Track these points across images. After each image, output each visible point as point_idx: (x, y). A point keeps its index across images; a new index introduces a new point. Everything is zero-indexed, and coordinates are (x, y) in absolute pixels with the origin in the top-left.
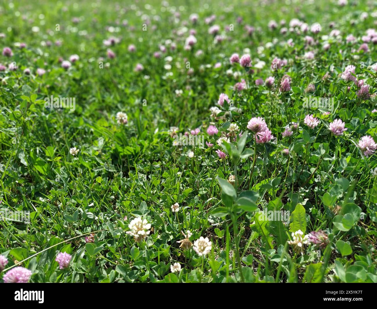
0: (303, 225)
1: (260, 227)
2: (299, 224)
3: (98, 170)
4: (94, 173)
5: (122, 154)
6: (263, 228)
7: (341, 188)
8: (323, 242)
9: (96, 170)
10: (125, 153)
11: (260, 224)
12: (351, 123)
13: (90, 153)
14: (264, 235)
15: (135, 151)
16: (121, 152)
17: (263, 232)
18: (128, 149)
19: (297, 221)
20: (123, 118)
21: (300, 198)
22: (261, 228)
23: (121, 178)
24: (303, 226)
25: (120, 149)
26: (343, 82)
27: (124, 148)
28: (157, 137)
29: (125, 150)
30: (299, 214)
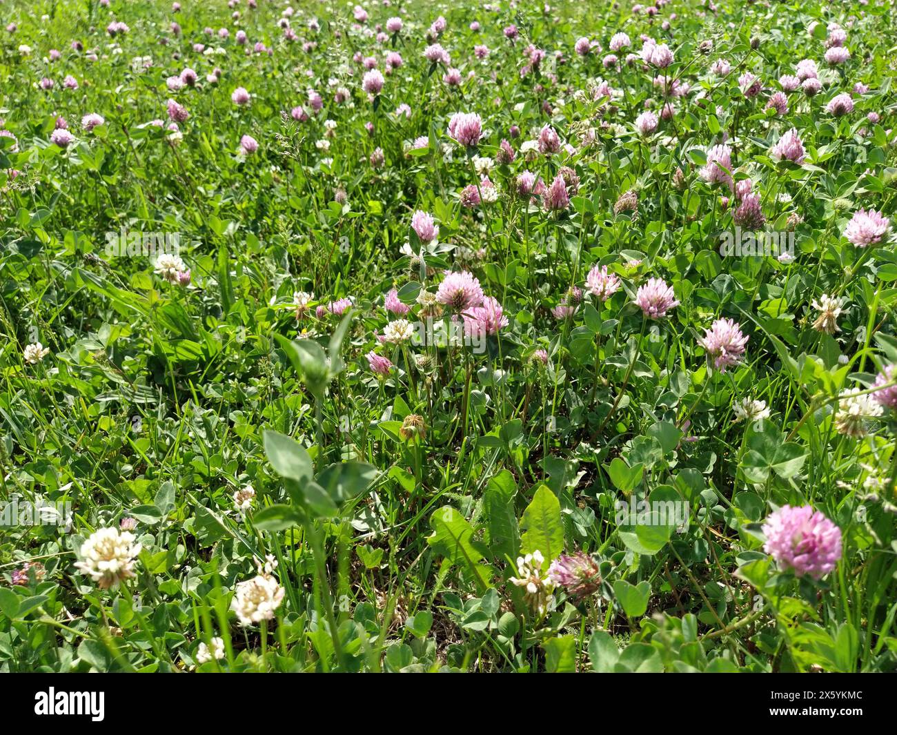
0: (554, 536)
1: (457, 541)
2: (542, 534)
3: (108, 399)
4: (97, 407)
5: (172, 359)
6: (466, 545)
7: (658, 446)
8: (582, 582)
9: (104, 400)
10: (181, 357)
11: (457, 536)
12: (714, 287)
13: (74, 358)
14: (469, 561)
15: (206, 352)
16: (172, 355)
17: (465, 554)
18: (189, 347)
19: (539, 527)
20: (172, 270)
21: (569, 471)
22: (459, 545)
23: (160, 418)
24: (554, 540)
25: (166, 348)
26: (704, 185)
27: (175, 345)
28: (265, 316)
29: (179, 350)
30: (544, 510)
